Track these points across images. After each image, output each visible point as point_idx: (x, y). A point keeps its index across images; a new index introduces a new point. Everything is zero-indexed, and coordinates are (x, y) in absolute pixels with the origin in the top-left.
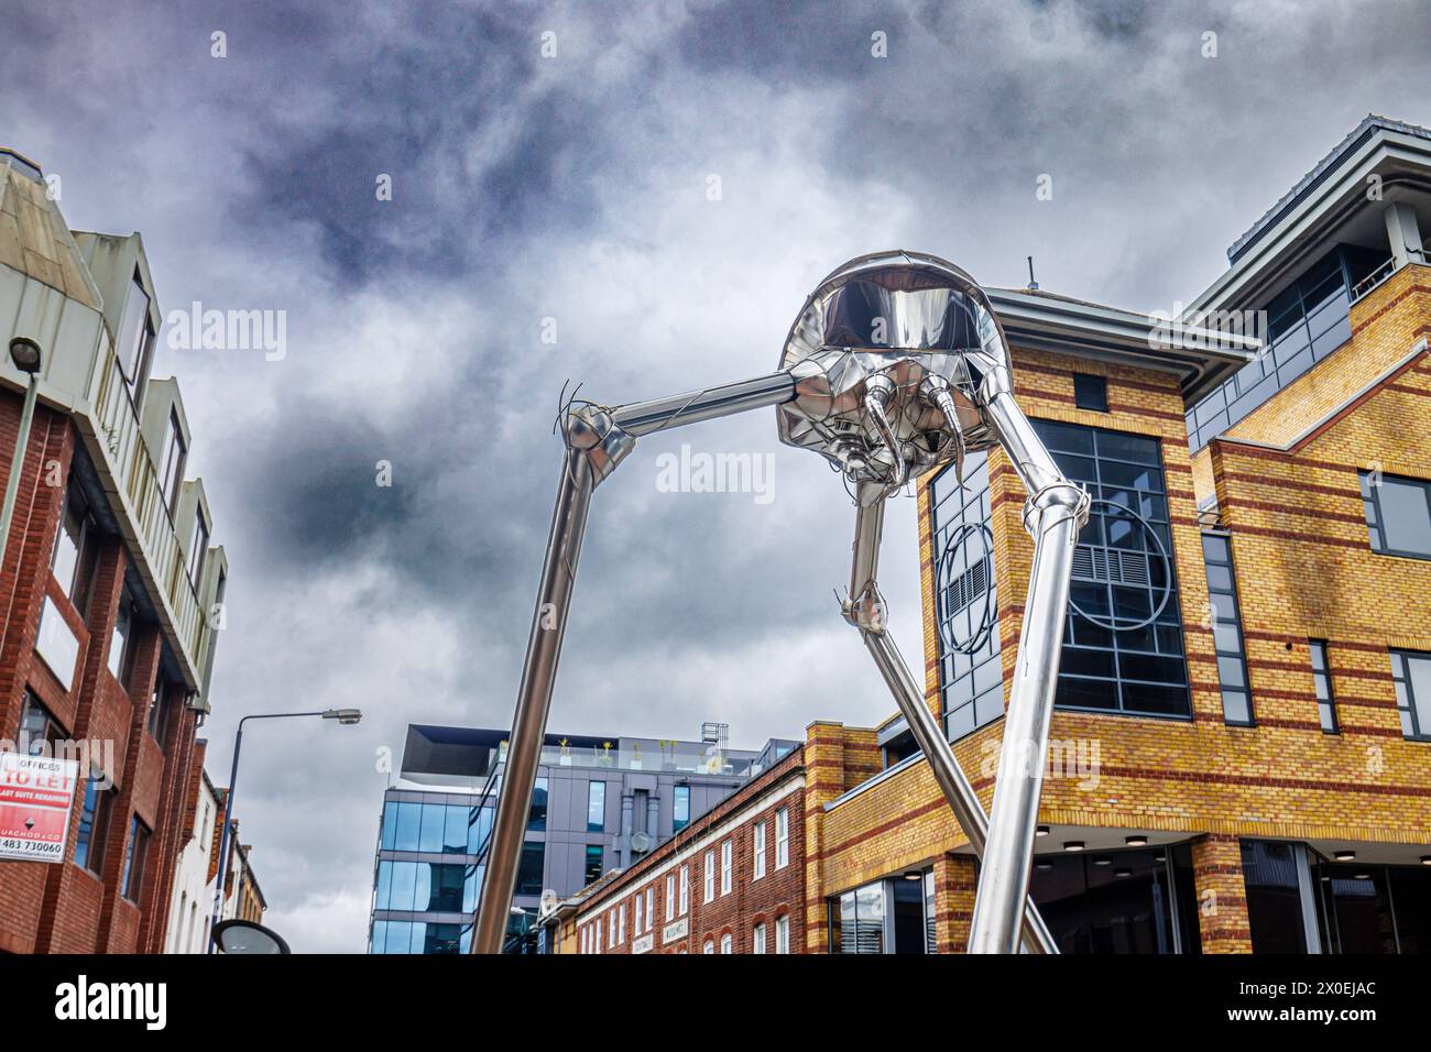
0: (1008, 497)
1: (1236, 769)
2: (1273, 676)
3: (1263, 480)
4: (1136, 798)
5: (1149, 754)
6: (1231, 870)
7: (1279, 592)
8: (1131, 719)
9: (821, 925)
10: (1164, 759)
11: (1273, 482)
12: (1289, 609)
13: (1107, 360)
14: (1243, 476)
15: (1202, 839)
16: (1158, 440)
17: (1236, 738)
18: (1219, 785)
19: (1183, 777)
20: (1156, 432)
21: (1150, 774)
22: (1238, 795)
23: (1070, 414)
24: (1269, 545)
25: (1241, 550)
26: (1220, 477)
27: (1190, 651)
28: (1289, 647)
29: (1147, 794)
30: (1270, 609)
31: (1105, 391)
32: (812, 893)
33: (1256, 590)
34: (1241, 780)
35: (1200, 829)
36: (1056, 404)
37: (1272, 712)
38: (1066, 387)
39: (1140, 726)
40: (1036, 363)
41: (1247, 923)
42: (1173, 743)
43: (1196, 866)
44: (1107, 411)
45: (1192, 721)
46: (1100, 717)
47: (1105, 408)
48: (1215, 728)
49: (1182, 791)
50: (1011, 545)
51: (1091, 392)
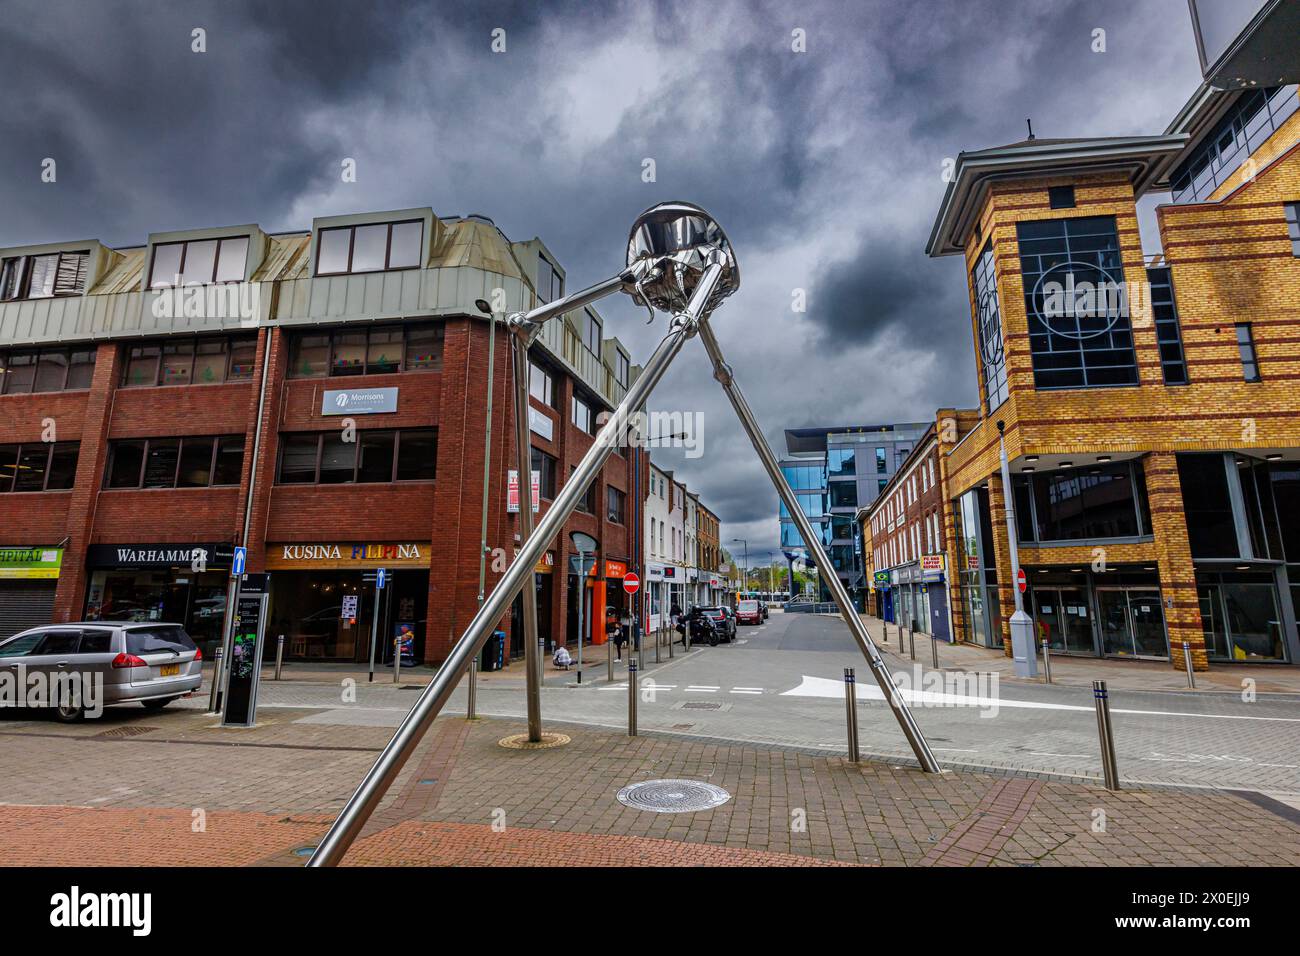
0: (1003, 272)
1: (1173, 411)
2: (1204, 351)
3: (1198, 226)
4: (1096, 435)
5: (1107, 408)
6: (1169, 472)
7: (1210, 297)
8: (1094, 390)
9: (950, 514)
10: (1117, 411)
11: (1206, 226)
12: (1218, 307)
13: (1073, 174)
14: (1181, 227)
15: (1148, 455)
16: (1113, 217)
17: (1174, 393)
18: (1159, 422)
19: (1132, 420)
20: (1111, 212)
21: (1106, 420)
22: (1174, 427)
23: (1047, 214)
24: (1203, 268)
25: (1178, 275)
26: (1164, 230)
27: (1137, 344)
28: (1218, 331)
29: (1104, 432)
30: (1203, 309)
31: (1073, 193)
32: (945, 499)
33: (1190, 298)
34: (1176, 418)
35: (1146, 448)
36: (1036, 210)
37: (1202, 374)
38: (1044, 198)
39: (1099, 393)
40: (1021, 188)
41: (1181, 502)
42: (1124, 400)
43: (1146, 471)
44: (1075, 206)
45: (1139, 386)
46: (1070, 391)
47: (1072, 204)
48: (1156, 389)
49: (1131, 428)
50: (1006, 299)
51: (1062, 197)
